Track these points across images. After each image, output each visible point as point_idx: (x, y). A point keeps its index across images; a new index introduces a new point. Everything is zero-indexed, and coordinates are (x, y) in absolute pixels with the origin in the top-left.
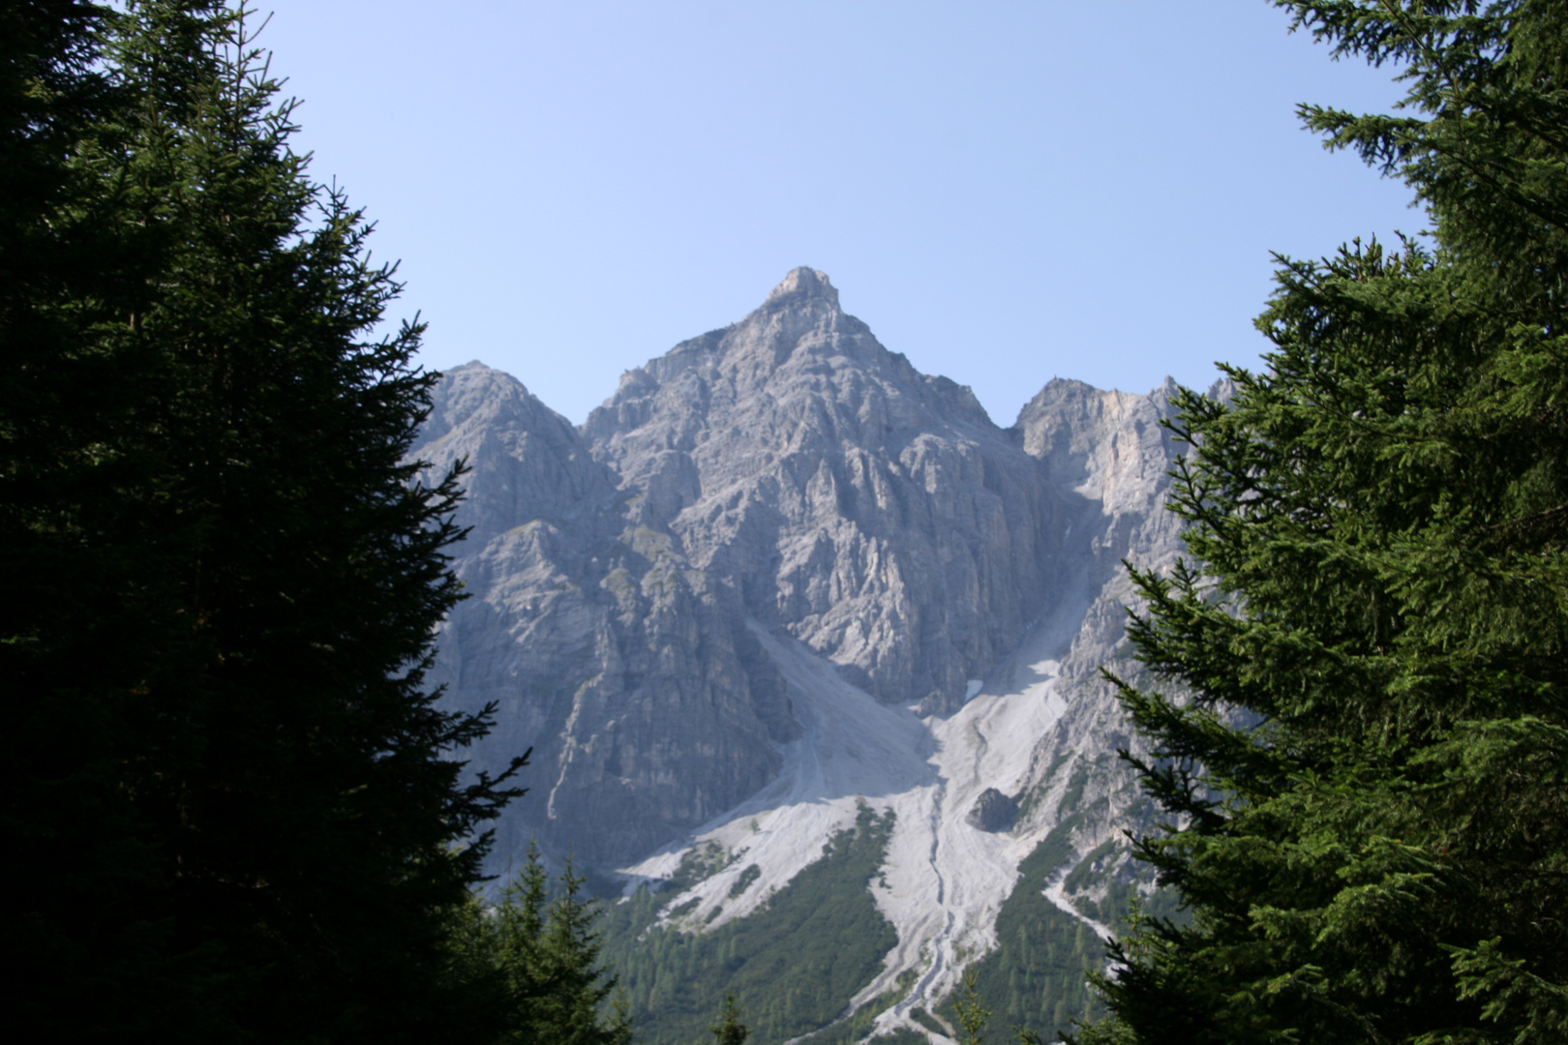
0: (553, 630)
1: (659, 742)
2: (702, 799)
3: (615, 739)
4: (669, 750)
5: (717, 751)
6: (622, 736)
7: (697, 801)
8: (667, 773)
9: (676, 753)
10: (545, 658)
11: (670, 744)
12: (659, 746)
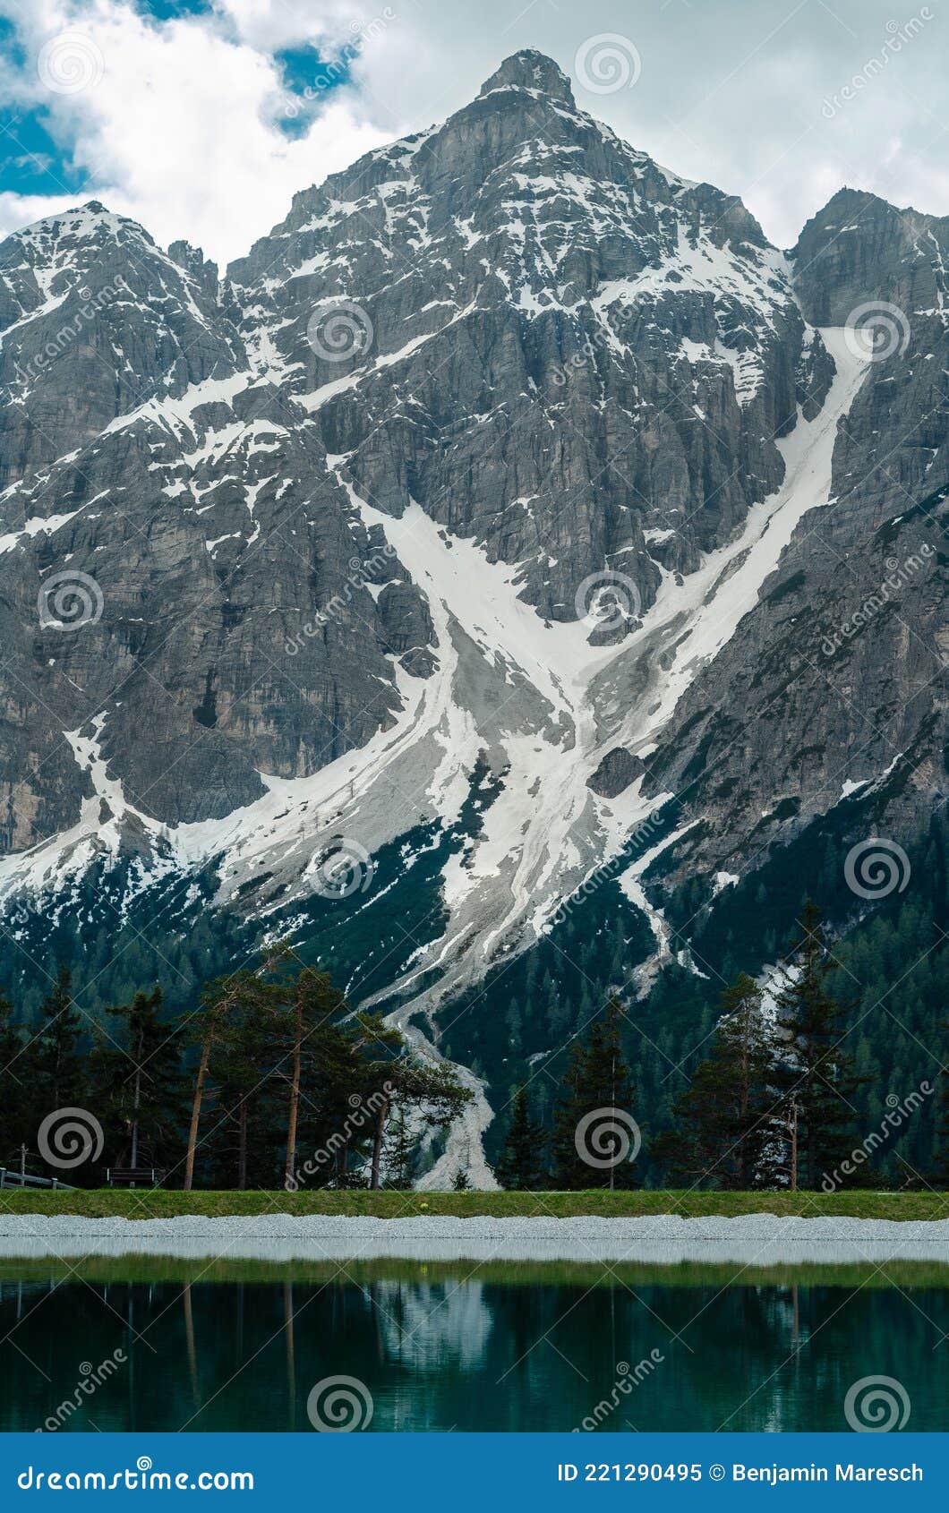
0: (145, 555)
1: (258, 687)
2: (306, 752)
3: (209, 685)
4: (270, 697)
5: (325, 698)
6: (217, 681)
7: (300, 755)
8: (268, 723)
9: (278, 701)
10: (136, 588)
11: (271, 689)
12: (259, 692)
